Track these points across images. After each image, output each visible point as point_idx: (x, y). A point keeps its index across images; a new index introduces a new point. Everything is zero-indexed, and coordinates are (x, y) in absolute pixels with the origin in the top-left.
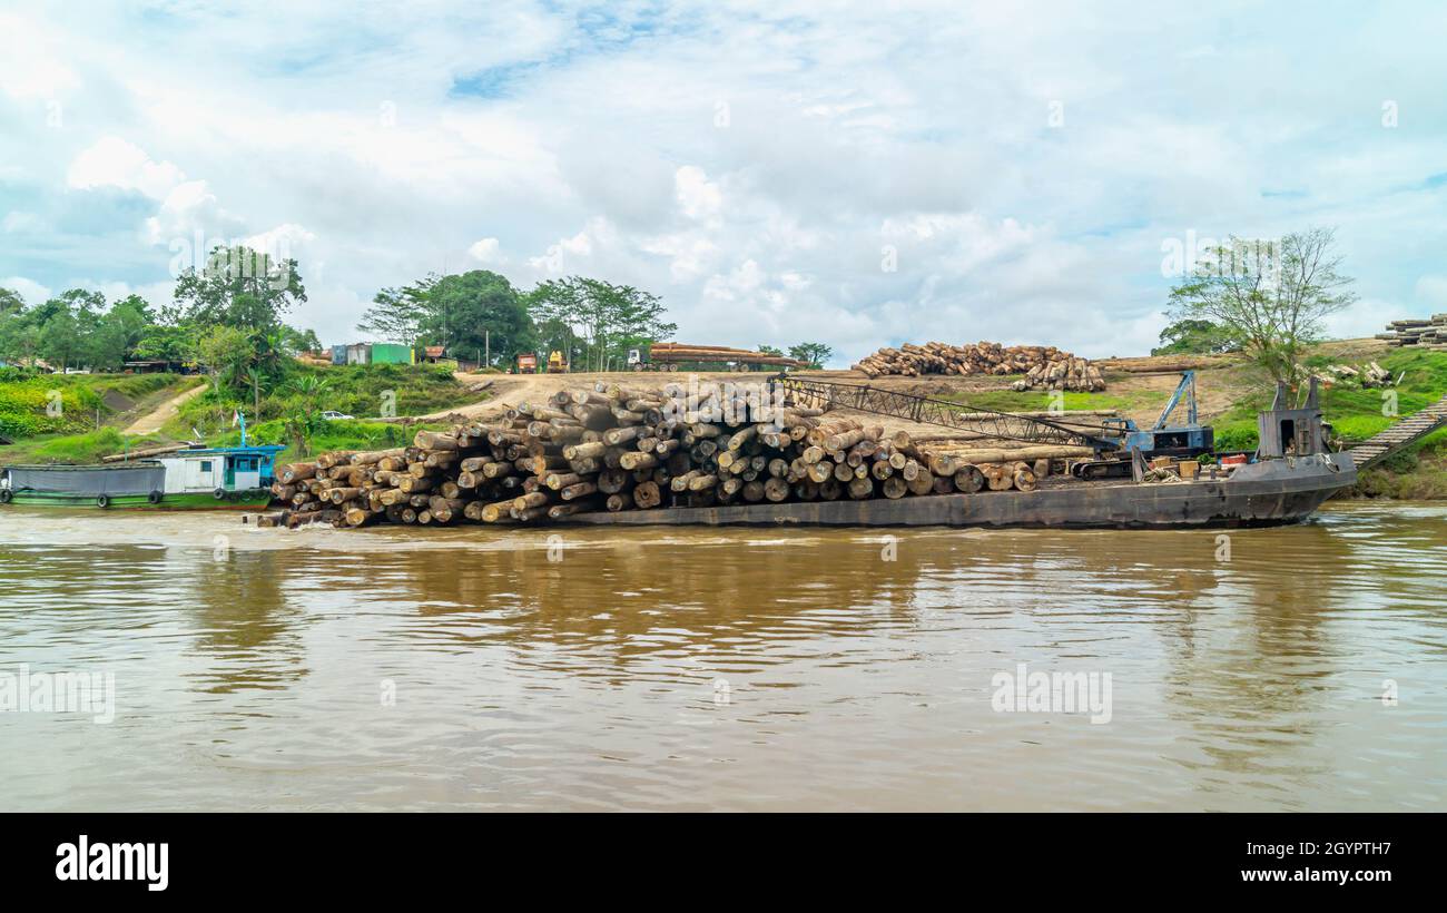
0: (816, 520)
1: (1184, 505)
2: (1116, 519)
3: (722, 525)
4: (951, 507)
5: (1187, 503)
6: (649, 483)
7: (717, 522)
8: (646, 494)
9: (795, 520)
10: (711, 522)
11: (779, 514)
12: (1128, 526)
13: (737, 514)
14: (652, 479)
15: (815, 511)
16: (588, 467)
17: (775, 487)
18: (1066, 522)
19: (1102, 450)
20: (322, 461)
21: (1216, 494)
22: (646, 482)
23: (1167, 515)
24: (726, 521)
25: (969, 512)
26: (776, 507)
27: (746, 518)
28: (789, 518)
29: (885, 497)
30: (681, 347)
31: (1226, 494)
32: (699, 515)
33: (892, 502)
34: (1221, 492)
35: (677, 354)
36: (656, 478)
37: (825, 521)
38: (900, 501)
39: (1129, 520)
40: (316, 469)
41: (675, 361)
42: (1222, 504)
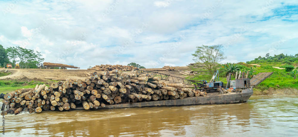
0: (164, 105)
2: (224, 102)
3: (142, 107)
4: (193, 100)
6: (118, 96)
8: (117, 99)
9: (160, 105)
10: (139, 106)
11: (156, 104)
12: (227, 104)
13: (146, 104)
14: (119, 95)
15: (164, 103)
16: (109, 93)
17: (155, 97)
18: (215, 103)
19: (201, 87)
20: (17, 92)
22: (117, 96)
23: (233, 100)
24: (143, 106)
26: (155, 102)
27: (148, 105)
28: (158, 105)
30: (51, 63)
32: (136, 105)
33: (181, 100)
35: (50, 65)
36: (120, 95)
37: (167, 105)
38: (183, 100)
39: (227, 102)
41: (49, 67)
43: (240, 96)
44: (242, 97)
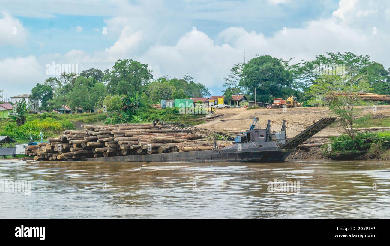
1: (211, 156)
4: (161, 157)
5: (212, 155)
7: (113, 160)
21: (218, 153)
25: (165, 158)
29: (148, 154)
31: (221, 153)
34: (219, 152)
40: (37, 147)
42: (220, 156)
43: (216, 153)
44: (220, 154)
